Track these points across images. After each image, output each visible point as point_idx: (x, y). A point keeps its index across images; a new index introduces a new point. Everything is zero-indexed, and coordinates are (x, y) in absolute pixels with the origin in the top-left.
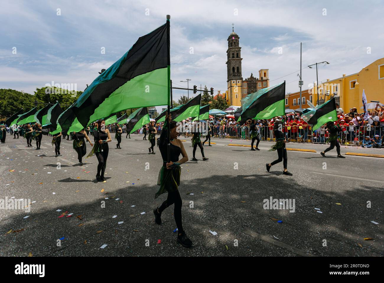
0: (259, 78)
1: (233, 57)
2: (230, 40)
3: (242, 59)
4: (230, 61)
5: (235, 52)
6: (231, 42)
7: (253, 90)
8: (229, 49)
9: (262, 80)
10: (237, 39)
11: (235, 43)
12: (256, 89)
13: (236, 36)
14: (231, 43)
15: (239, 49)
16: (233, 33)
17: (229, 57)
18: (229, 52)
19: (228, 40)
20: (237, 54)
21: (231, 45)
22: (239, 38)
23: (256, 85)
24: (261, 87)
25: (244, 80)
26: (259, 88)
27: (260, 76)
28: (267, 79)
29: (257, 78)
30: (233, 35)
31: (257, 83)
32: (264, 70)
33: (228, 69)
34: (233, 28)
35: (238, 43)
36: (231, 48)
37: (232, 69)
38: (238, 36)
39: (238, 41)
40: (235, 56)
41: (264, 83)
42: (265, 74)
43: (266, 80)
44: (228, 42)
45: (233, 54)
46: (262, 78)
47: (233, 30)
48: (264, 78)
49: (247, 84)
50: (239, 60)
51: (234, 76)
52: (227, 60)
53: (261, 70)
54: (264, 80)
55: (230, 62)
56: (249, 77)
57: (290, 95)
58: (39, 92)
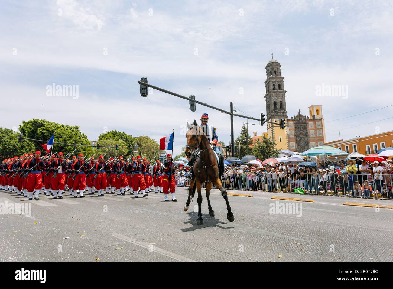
0: (309, 117)
1: (274, 89)
2: (269, 68)
3: (286, 91)
4: (269, 94)
5: (277, 82)
6: (270, 70)
7: (302, 131)
8: (268, 79)
9: (314, 119)
10: (278, 67)
11: (275, 72)
12: (307, 130)
13: (277, 64)
14: (271, 72)
15: (281, 79)
16: (273, 61)
17: (268, 88)
18: (267, 82)
19: (266, 68)
20: (279, 85)
21: (271, 74)
22: (280, 66)
23: (306, 125)
24: (313, 128)
25: (289, 118)
26: (311, 129)
27: (311, 113)
28: (321, 118)
29: (306, 117)
30: (272, 62)
31: (307, 123)
32: (316, 106)
33: (266, 103)
34: (272, 54)
35: (280, 73)
36: (271, 78)
37: (273, 104)
38: (279, 64)
39: (280, 70)
40: (277, 87)
41: (318, 123)
42: (317, 110)
43: (321, 119)
44: (266, 70)
45: (274, 85)
46: (314, 116)
47: (272, 57)
48: (317, 117)
49: (294, 123)
50: (282, 92)
51: (277, 112)
52: (265, 93)
53: (312, 106)
54: (317, 119)
55: (270, 95)
56: (296, 115)
57: (359, 140)
58: (25, 125)
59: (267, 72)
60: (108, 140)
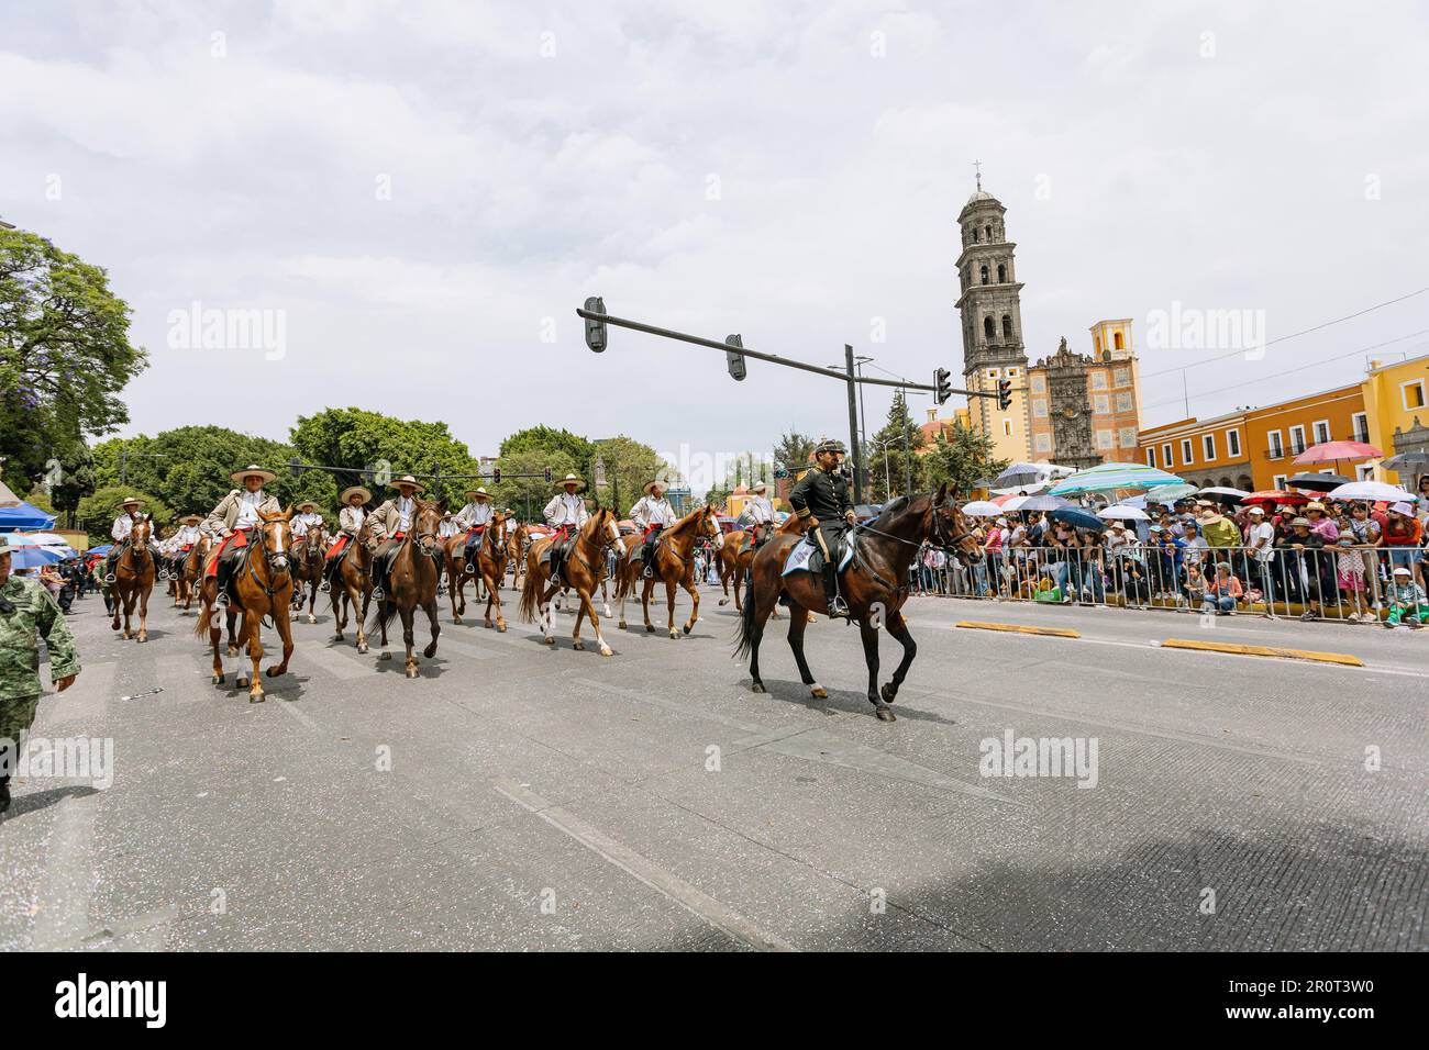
0: (1092, 356)
1: (985, 281)
2: (968, 219)
3: (1021, 286)
4: (972, 297)
5: (993, 261)
6: (972, 226)
7: (1070, 401)
8: (966, 253)
9: (1108, 363)
10: (997, 213)
11: (988, 229)
12: (1085, 398)
13: (996, 206)
14: (975, 232)
15: (1007, 251)
16: (982, 197)
17: (966, 278)
18: (965, 263)
19: (960, 221)
20: (1001, 270)
21: (976, 238)
22: (1003, 210)
23: (1085, 382)
24: (1105, 388)
25: (1032, 363)
26: (1099, 393)
27: (1099, 346)
28: (1131, 358)
29: (1085, 356)
30: (979, 202)
31: (1087, 376)
32: (1113, 322)
33: (963, 325)
34: (978, 176)
35: (1002, 230)
36: (974, 250)
37: (983, 324)
38: (998, 203)
39: (1003, 222)
40: (994, 275)
41: (1119, 372)
42: (1117, 336)
43: (1127, 363)
44: (960, 227)
45: (984, 270)
46: (1107, 354)
47: (979, 185)
48: (1116, 356)
49: (1048, 379)
50: (1008, 289)
51: (994, 349)
52: (959, 296)
53: (1102, 325)
54: (1116, 362)
55: (975, 300)
56: (1054, 352)
57: (1247, 416)
58: (305, 429)
59: (962, 232)
60: (525, 455)
